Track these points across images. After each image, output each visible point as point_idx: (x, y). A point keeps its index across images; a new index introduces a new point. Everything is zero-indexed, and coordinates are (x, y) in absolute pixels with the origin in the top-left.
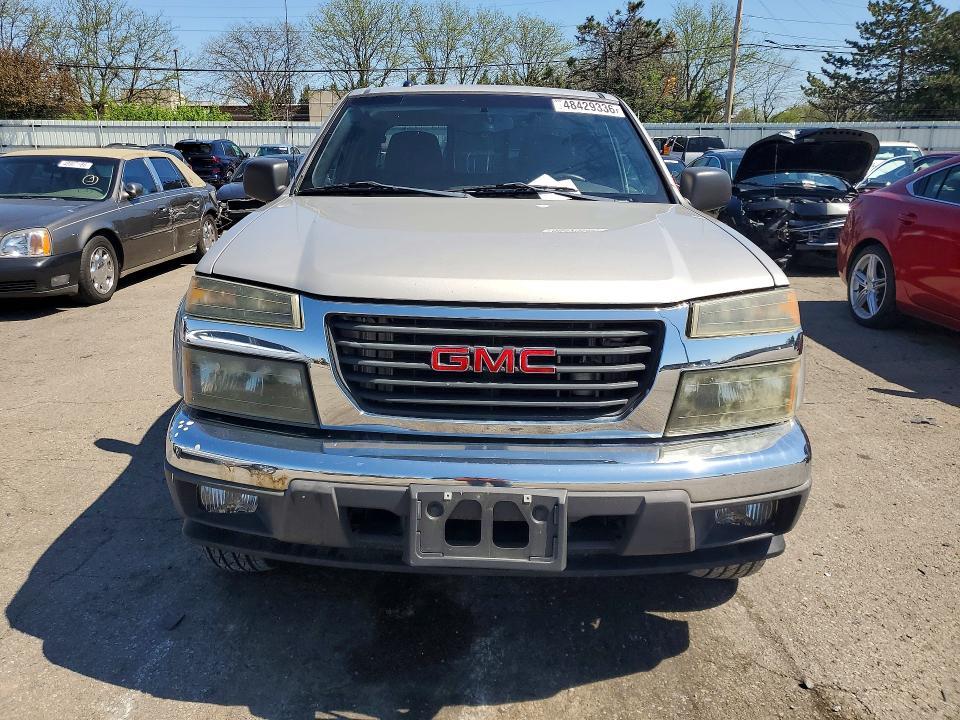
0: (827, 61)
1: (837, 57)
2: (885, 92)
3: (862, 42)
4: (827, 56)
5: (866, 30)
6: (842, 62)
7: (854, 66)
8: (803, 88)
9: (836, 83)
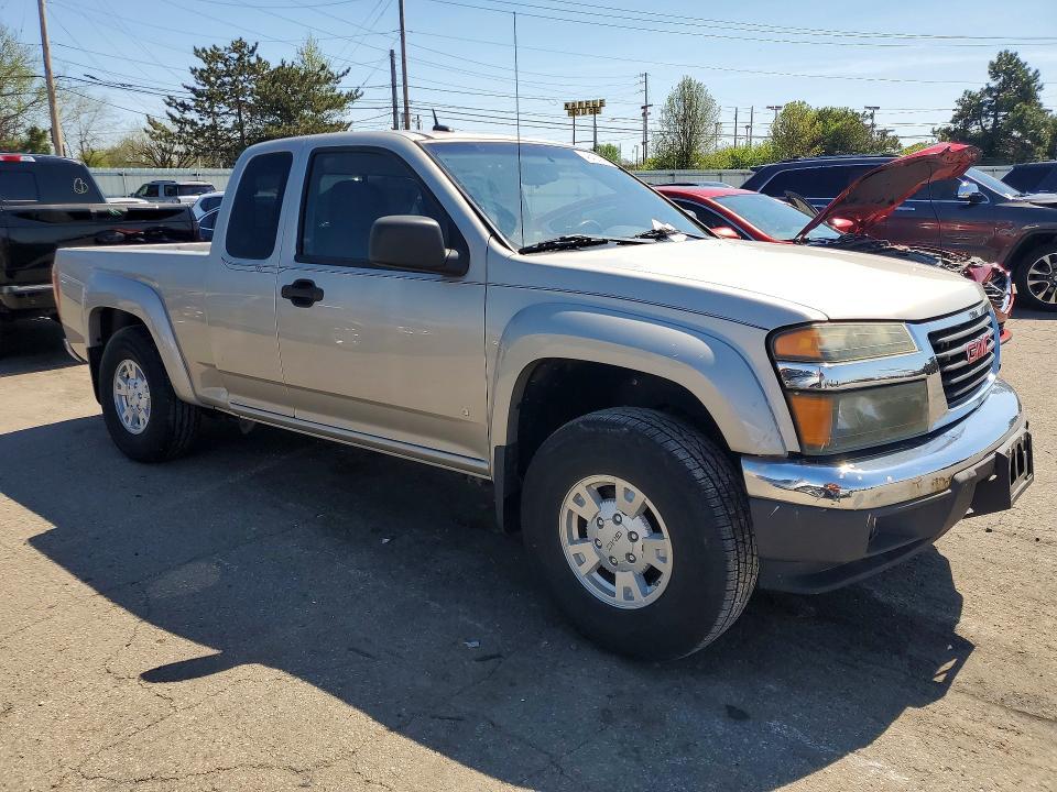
0: (169, 104)
1: (178, 101)
2: (229, 139)
3: (199, 87)
4: (168, 100)
5: (201, 75)
6: (185, 107)
7: (197, 111)
8: (146, 131)
9: (181, 128)
